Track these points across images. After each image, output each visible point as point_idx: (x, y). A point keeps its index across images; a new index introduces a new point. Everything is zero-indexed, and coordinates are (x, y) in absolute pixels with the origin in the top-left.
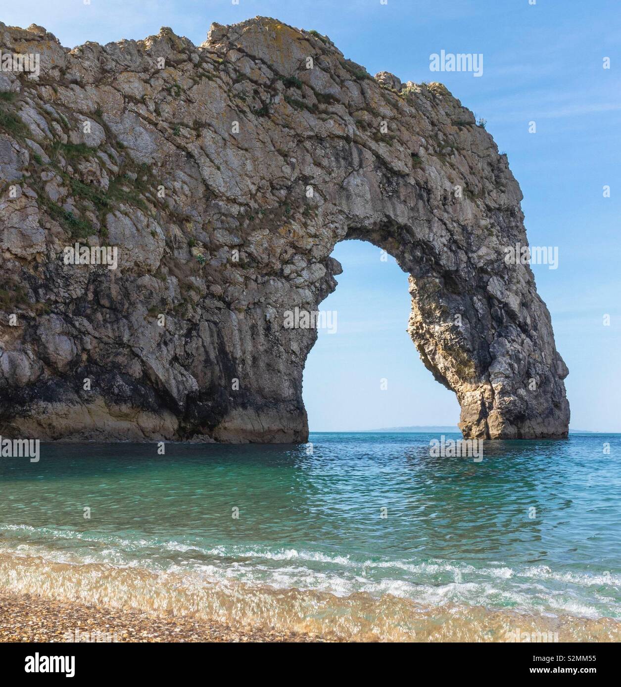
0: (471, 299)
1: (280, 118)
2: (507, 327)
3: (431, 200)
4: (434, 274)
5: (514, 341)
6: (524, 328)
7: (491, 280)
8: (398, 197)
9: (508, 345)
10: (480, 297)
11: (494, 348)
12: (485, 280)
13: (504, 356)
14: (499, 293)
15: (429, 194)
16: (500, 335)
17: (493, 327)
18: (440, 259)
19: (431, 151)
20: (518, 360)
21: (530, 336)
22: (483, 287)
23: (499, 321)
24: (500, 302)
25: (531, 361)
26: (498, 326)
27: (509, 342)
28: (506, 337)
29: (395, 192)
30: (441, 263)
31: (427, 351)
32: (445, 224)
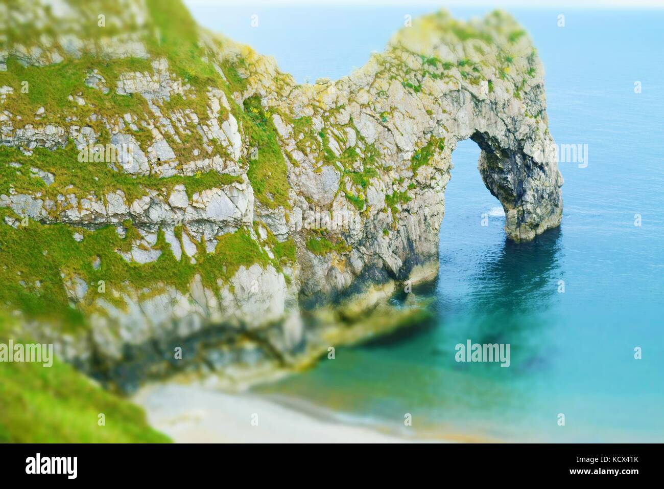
0: (515, 158)
1: (427, 89)
2: (532, 170)
3: (497, 109)
4: (497, 151)
5: (536, 179)
6: (541, 168)
7: (526, 144)
8: (482, 114)
9: (533, 182)
10: (519, 155)
11: (525, 185)
12: (522, 145)
13: (530, 190)
14: (529, 152)
15: (496, 105)
16: (528, 176)
17: (525, 171)
18: (500, 144)
19: (498, 76)
20: (537, 191)
21: (544, 172)
22: (521, 149)
23: (528, 167)
24: (530, 157)
25: (544, 188)
26: (528, 170)
27: (533, 180)
28: (532, 177)
29: (480, 111)
30: (501, 146)
31: (488, 181)
32: (504, 121)
